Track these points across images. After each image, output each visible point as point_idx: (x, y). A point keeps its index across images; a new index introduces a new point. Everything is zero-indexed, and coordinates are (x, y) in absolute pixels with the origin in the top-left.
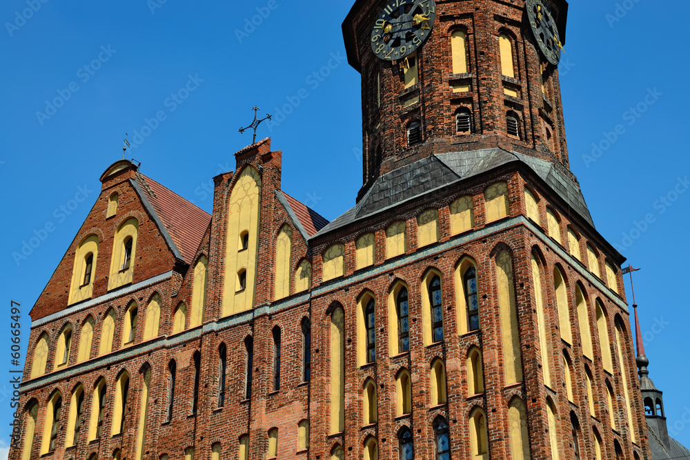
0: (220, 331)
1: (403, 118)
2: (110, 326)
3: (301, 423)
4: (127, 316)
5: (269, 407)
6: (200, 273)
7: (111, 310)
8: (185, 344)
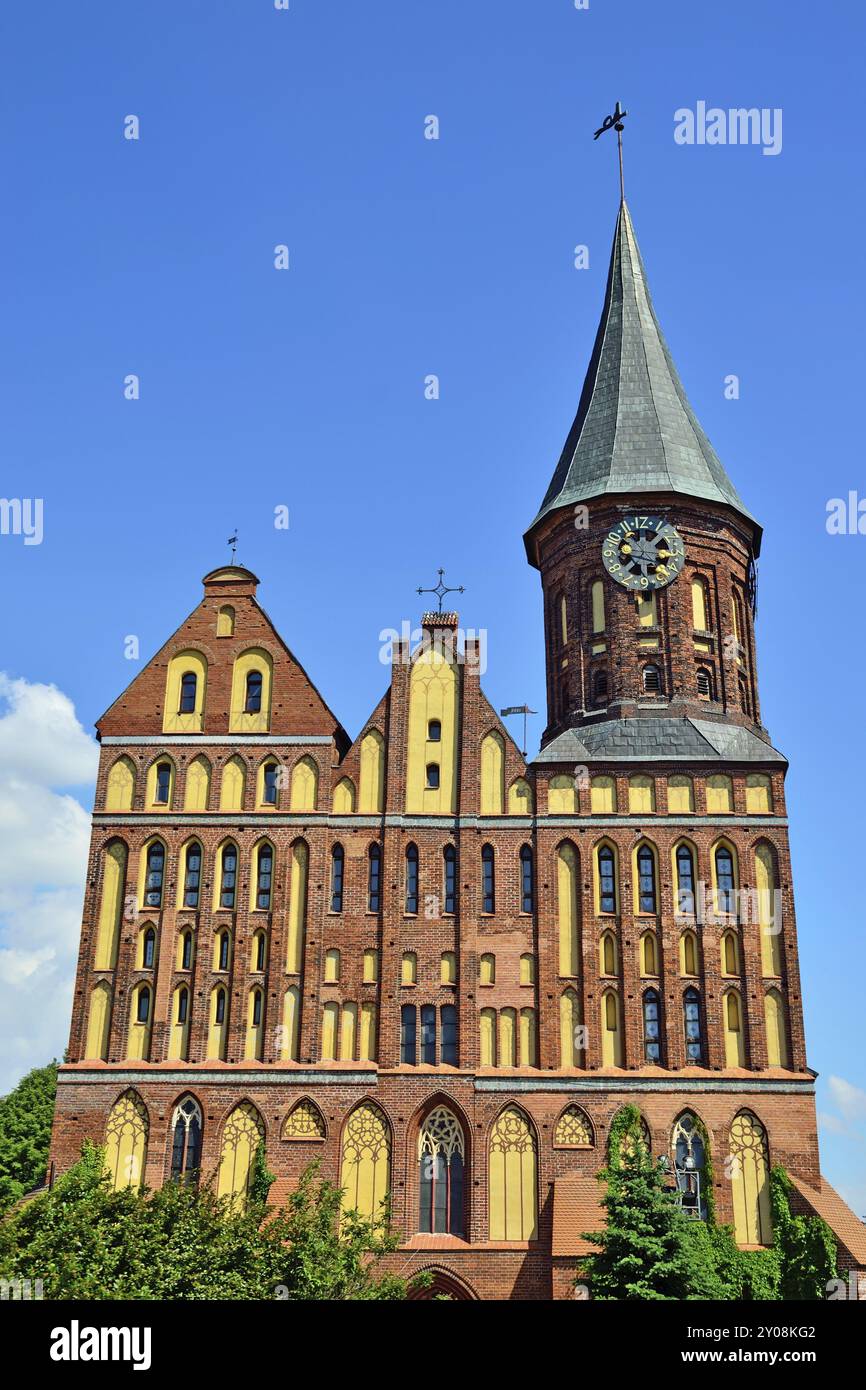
0: (408, 828)
1: (641, 657)
2: (235, 777)
3: (523, 956)
4: (261, 771)
5: (481, 930)
6: (370, 749)
7: (236, 757)
8: (356, 829)
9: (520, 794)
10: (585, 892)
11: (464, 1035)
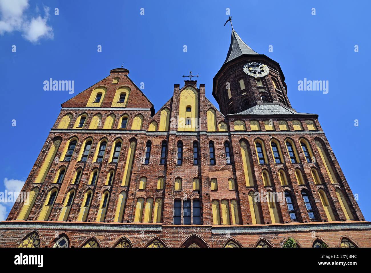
0: (178, 135)
1: (260, 93)
2: (110, 120)
3: (230, 179)
4: (121, 119)
5: (210, 170)
6: (164, 114)
7: (112, 115)
8: (157, 136)
9: (222, 127)
10: (253, 155)
11: (204, 210)
